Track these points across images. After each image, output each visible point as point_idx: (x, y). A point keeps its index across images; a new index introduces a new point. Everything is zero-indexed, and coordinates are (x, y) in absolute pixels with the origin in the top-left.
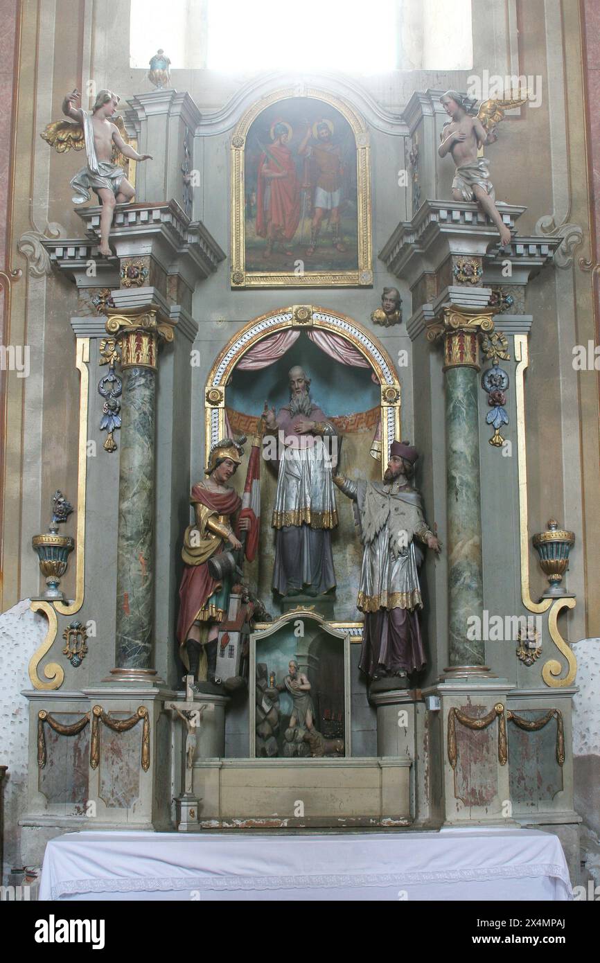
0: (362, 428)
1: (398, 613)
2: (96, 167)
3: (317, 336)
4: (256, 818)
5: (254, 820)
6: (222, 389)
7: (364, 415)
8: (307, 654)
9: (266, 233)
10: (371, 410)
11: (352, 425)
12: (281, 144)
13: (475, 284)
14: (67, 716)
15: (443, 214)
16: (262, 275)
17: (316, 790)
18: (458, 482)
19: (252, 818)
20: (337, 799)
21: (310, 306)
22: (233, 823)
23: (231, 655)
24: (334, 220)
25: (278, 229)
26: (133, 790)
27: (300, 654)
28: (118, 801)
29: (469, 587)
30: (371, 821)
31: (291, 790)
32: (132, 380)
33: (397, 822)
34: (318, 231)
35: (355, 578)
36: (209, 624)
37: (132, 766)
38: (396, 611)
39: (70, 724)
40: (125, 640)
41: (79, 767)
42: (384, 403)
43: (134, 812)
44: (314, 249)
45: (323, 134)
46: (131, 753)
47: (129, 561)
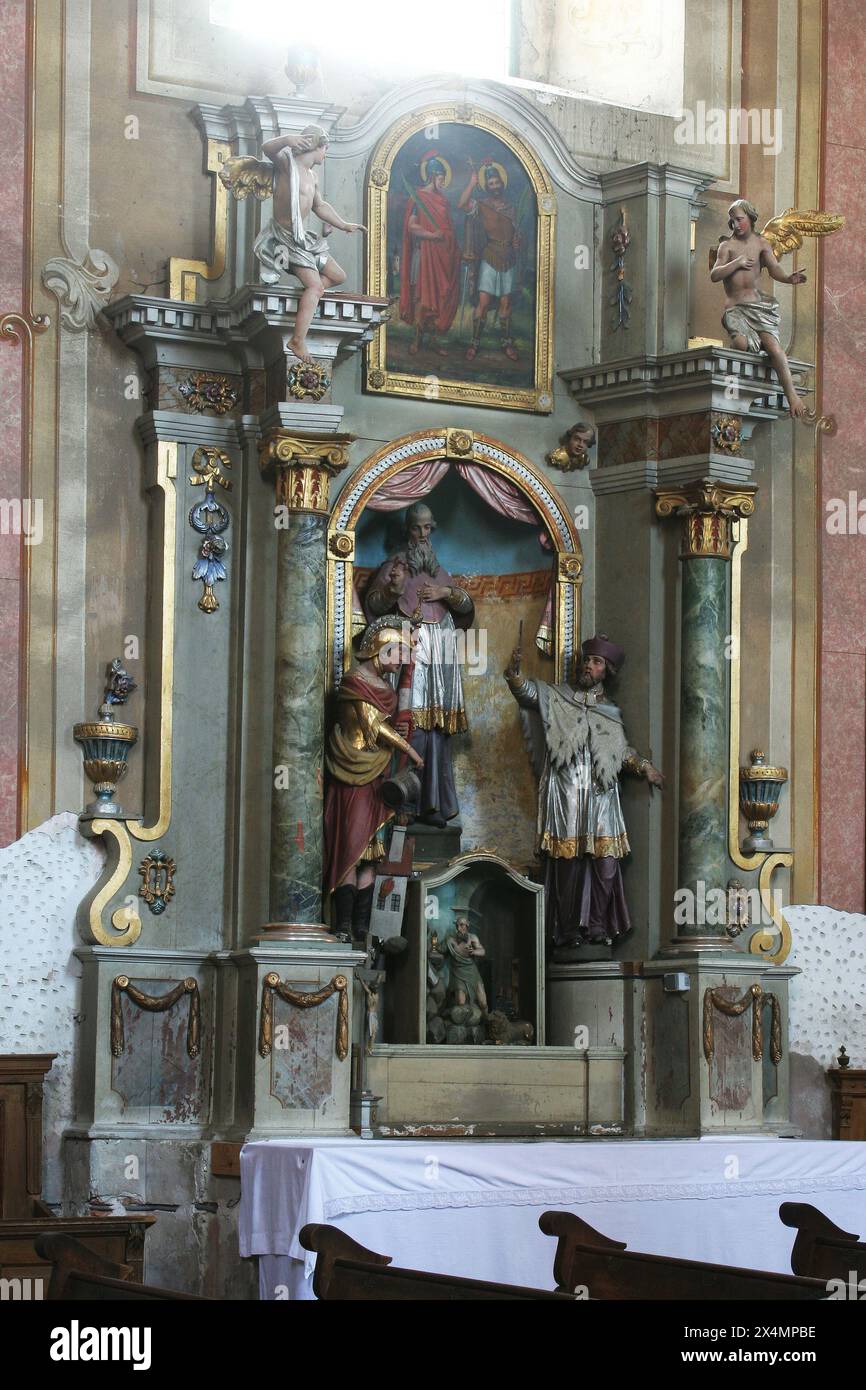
0: (490, 596)
1: (609, 864)
2: (302, 237)
3: (473, 473)
4: (435, 1123)
5: (431, 1127)
6: (352, 535)
7: (496, 580)
8: (468, 909)
9: (413, 319)
10: (512, 576)
11: (473, 589)
12: (435, 189)
13: (734, 454)
14: (152, 983)
15: (723, 364)
16: (409, 379)
17: (507, 1088)
18: (705, 705)
19: (429, 1123)
20: (532, 1100)
21: (470, 432)
22: (405, 1130)
23: (395, 907)
24: (503, 313)
25: (428, 314)
26: (322, 1086)
27: (458, 908)
28: (301, 1100)
29: (716, 838)
30: (576, 1128)
31: (476, 1088)
32: (307, 531)
33: (608, 1129)
34: (482, 325)
35: (468, 802)
36: (374, 865)
37: (321, 1053)
38: (607, 861)
39: (156, 996)
40: (298, 885)
41: (170, 1055)
42: (562, 578)
43: (324, 1114)
44: (477, 352)
45: (492, 184)
46: (320, 1036)
47: (304, 779)
